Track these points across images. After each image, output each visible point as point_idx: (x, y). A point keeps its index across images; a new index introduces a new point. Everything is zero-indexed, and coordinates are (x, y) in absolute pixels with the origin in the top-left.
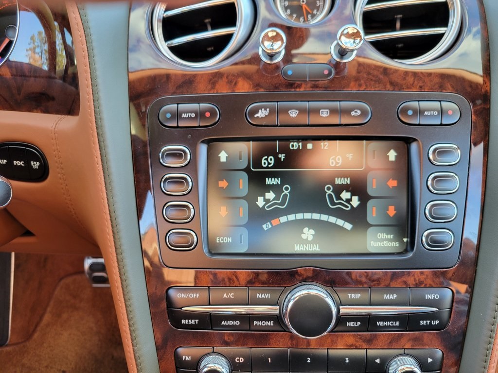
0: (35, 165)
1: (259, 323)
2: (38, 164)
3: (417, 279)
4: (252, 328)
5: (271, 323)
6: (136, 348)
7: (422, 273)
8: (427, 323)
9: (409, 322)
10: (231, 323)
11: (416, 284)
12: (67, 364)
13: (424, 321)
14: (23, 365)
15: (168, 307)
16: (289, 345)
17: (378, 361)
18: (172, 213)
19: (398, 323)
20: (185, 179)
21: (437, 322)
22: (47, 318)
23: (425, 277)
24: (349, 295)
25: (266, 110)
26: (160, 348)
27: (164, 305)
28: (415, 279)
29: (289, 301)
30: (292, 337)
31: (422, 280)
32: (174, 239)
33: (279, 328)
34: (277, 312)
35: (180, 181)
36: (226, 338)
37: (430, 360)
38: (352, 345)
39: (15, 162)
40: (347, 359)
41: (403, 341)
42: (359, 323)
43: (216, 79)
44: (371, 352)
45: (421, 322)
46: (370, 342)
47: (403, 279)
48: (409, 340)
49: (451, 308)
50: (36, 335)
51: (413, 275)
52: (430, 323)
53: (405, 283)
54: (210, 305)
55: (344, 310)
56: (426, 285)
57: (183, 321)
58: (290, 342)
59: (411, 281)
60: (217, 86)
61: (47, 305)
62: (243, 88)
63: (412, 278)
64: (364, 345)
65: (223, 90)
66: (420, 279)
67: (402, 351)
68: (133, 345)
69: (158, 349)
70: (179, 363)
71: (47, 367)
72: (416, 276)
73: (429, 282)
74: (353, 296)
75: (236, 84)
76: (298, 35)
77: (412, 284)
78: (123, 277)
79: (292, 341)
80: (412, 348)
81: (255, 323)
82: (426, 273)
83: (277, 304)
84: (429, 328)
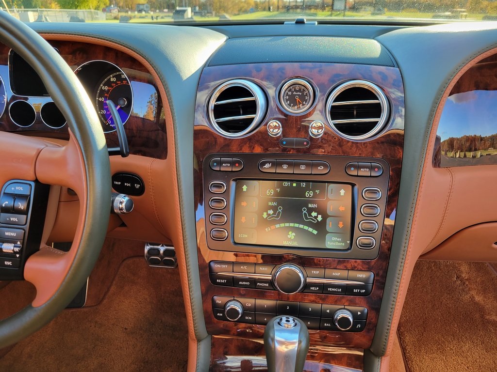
0: (137, 186)
1: (261, 284)
2: (139, 186)
4: (257, 287)
5: (267, 285)
6: (191, 294)
7: (356, 262)
8: (358, 291)
9: (347, 290)
10: (244, 283)
11: (352, 268)
12: (128, 324)
13: (356, 290)
14: (96, 322)
15: (209, 272)
16: (277, 298)
17: (328, 311)
18: (214, 219)
19: (340, 290)
20: (223, 200)
21: (364, 291)
22: (113, 289)
23: (358, 264)
24: (313, 271)
25: (269, 164)
26: (204, 295)
27: (208, 270)
28: (351, 265)
29: (277, 272)
30: (279, 294)
31: (356, 266)
32: (214, 233)
33: (272, 288)
34: (270, 278)
35: (220, 201)
36: (241, 292)
37: (359, 313)
38: (313, 301)
39: (125, 184)
40: (310, 308)
41: (344, 301)
42: (318, 288)
43: (243, 144)
44: (325, 306)
45: (354, 290)
46: (324, 300)
47: (345, 264)
48: (348, 300)
49: (373, 284)
50: (105, 301)
52: (360, 291)
53: (346, 266)
54: (233, 272)
55: (309, 280)
56: (358, 269)
57: (218, 281)
59: (349, 266)
60: (243, 149)
61: (113, 280)
62: (258, 150)
63: (350, 264)
64: (321, 302)
65: (246, 150)
66: (354, 265)
67: (343, 307)
68: (190, 292)
69: (203, 295)
70: (214, 304)
71: (113, 324)
72: (352, 263)
73: (360, 267)
74: (315, 272)
75: (254, 148)
76: (291, 121)
77: (350, 268)
78: (187, 253)
79: (279, 296)
80: (349, 305)
81: (258, 284)
82: (358, 262)
83: (271, 274)
84: (359, 294)
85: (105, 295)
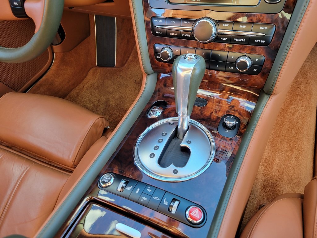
3: (258, 18)
4: (182, 37)
5: (189, 36)
7: (261, 15)
8: (259, 41)
9: (250, 41)
10: (174, 34)
11: (257, 21)
12: (137, 78)
13: (257, 40)
15: (151, 26)
16: (196, 47)
17: (232, 57)
19: (244, 40)
21: (264, 41)
23: (262, 17)
24: (224, 24)
26: (149, 44)
28: (257, 18)
31: (261, 19)
36: (172, 41)
37: (257, 60)
38: (222, 49)
40: (219, 55)
41: (247, 49)
42: (226, 39)
44: (230, 54)
45: (256, 40)
46: (231, 49)
47: (251, 18)
48: (249, 49)
49: (273, 35)
50: (126, 65)
51: (256, 16)
52: (260, 41)
54: (166, 25)
55: (220, 32)
56: (262, 22)
57: (156, 32)
58: (196, 45)
63: (256, 18)
64: (228, 50)
66: (260, 18)
67: (245, 54)
72: (258, 17)
73: (264, 20)
77: (255, 21)
79: (197, 45)
80: (250, 53)
81: (183, 35)
82: (263, 16)
83: (192, 27)
84: (260, 44)
85: (126, 61)
